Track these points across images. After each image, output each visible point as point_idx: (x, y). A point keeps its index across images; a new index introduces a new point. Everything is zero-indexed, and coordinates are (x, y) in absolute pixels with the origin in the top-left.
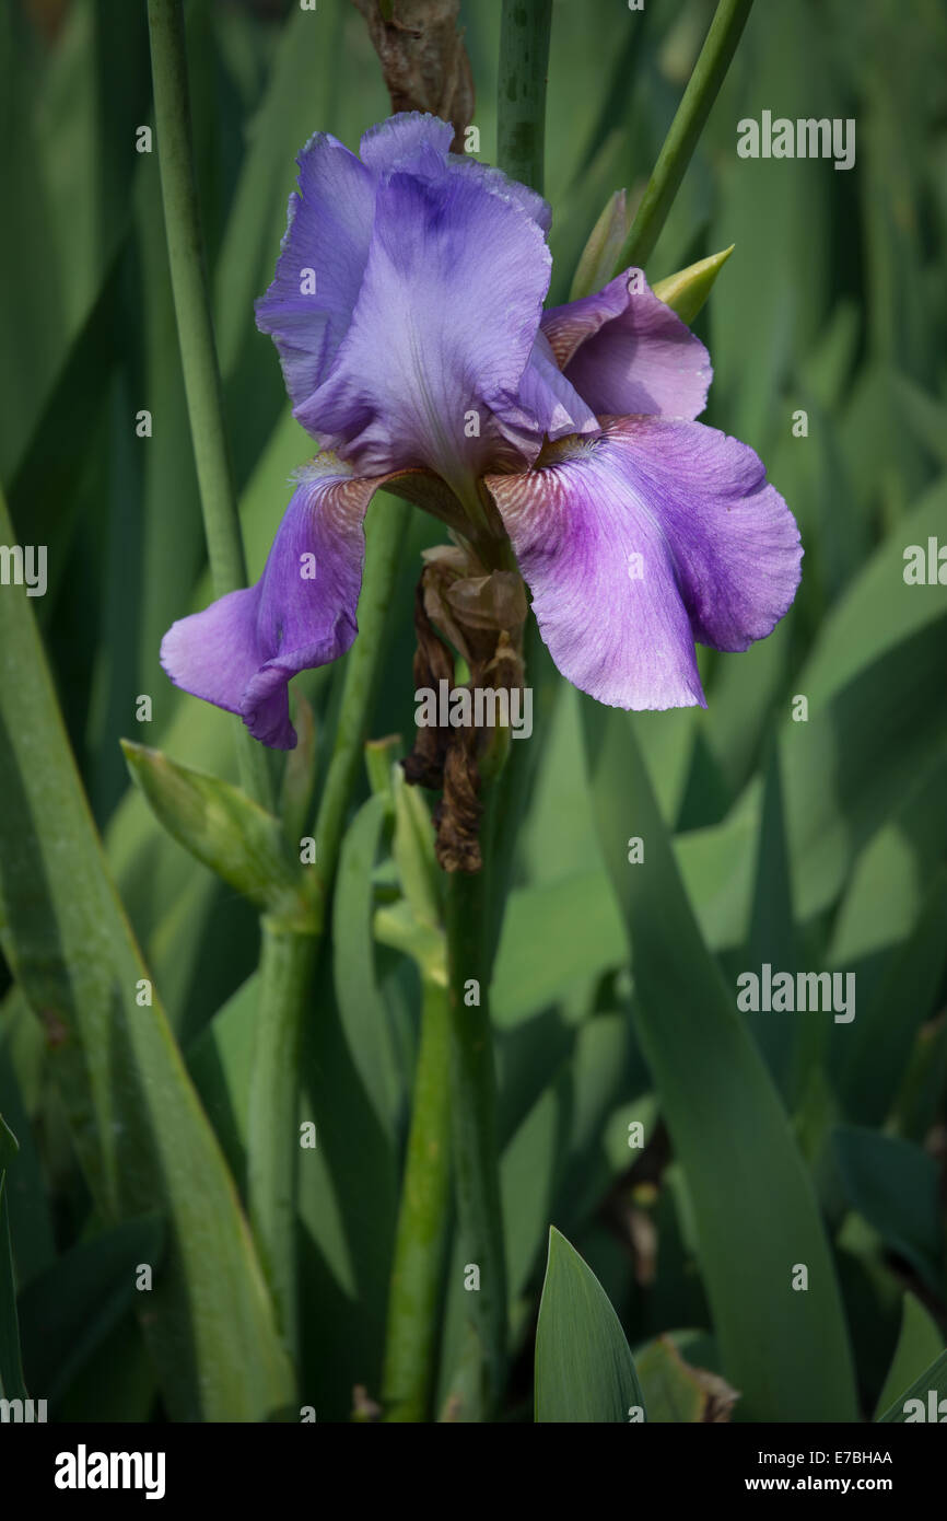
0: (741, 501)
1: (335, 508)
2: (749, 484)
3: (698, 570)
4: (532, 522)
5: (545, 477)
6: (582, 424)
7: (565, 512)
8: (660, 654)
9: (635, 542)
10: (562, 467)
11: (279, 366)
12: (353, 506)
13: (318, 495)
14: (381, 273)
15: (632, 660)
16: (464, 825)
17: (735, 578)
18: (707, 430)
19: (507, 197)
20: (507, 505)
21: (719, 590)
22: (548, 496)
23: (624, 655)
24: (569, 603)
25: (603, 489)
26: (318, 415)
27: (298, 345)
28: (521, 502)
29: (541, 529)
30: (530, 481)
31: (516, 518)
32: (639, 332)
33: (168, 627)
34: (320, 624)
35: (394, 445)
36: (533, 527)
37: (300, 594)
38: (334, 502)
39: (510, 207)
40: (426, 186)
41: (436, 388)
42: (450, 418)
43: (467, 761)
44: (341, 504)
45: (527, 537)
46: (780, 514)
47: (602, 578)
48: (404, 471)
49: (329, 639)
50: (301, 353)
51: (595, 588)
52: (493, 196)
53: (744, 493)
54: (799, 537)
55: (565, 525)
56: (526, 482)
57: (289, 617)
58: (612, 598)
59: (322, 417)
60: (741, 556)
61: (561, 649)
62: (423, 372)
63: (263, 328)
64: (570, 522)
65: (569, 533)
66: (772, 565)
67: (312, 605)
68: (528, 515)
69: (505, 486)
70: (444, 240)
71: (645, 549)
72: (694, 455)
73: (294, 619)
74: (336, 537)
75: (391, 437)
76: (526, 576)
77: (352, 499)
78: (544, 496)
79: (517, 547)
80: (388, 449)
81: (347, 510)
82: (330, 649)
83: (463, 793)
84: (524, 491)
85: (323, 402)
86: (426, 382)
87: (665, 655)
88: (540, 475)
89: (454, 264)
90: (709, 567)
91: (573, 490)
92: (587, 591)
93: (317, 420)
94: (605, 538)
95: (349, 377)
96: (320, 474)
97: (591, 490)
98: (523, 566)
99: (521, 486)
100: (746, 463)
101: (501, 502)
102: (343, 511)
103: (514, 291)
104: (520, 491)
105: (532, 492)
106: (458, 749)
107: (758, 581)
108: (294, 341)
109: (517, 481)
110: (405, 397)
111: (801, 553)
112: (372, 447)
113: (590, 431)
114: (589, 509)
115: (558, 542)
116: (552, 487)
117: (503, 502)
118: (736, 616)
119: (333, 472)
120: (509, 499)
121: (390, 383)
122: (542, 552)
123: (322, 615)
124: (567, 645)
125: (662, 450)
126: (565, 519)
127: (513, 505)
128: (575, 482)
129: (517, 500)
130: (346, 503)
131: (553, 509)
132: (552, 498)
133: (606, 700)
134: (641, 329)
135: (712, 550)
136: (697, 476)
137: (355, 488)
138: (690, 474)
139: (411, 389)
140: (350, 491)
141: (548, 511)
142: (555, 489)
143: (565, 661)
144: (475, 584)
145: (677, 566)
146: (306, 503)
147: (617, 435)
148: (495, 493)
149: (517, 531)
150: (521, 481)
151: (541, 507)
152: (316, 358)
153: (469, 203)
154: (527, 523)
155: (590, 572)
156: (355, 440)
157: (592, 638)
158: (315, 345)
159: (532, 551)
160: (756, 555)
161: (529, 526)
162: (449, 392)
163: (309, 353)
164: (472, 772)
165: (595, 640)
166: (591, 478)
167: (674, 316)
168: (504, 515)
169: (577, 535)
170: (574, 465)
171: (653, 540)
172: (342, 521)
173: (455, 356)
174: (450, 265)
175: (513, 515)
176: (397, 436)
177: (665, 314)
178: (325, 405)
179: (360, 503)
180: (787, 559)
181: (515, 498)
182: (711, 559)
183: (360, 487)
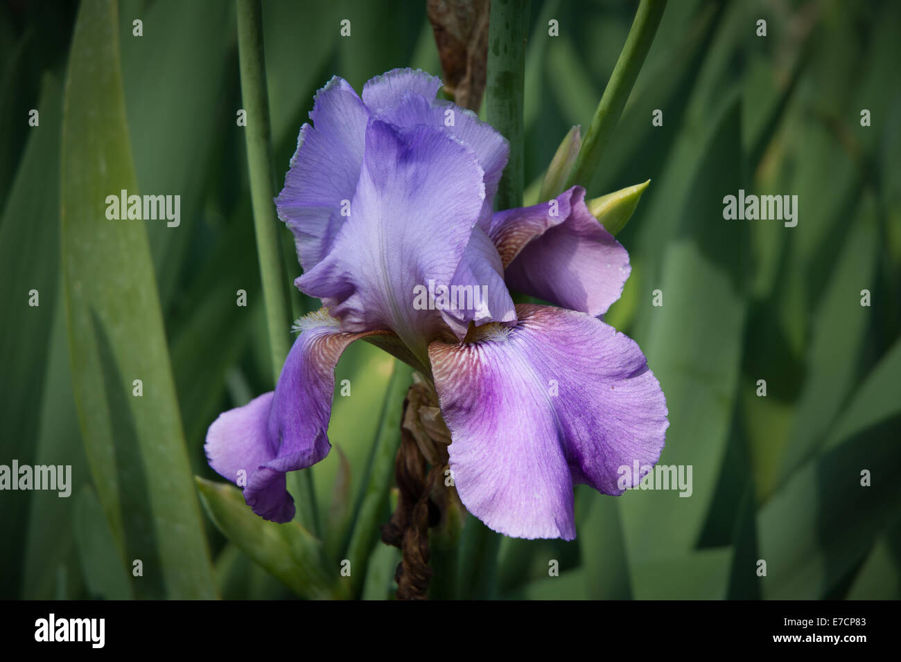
0: (625, 382)
1: (318, 355)
2: (631, 369)
3: (580, 433)
4: (454, 385)
5: (470, 351)
6: (504, 315)
7: (479, 380)
8: (537, 496)
9: (528, 410)
10: (484, 346)
11: (294, 243)
12: (331, 356)
13: (311, 341)
14: (366, 187)
15: (514, 498)
16: (414, 584)
17: (613, 441)
18: (603, 325)
19: (462, 142)
20: (438, 371)
21: (597, 448)
22: (468, 368)
23: (509, 494)
24: (475, 449)
25: (509, 366)
26: (312, 286)
27: (307, 231)
28: (448, 370)
29: (461, 392)
30: (458, 354)
31: (443, 381)
32: (579, 234)
33: (215, 417)
34: (307, 435)
35: (367, 313)
36: (454, 390)
37: (294, 413)
38: (318, 350)
39: (464, 150)
40: (397, 132)
41: (396, 278)
42: (404, 300)
43: (419, 538)
44: (322, 353)
45: (450, 397)
46: (654, 393)
47: (501, 433)
48: (373, 332)
49: (310, 450)
50: (308, 236)
51: (495, 440)
52: (451, 141)
53: (627, 375)
54: (666, 413)
55: (479, 391)
56: (454, 355)
57: (287, 428)
58: (506, 450)
59: (316, 287)
60: (618, 423)
61: (465, 483)
62: (387, 266)
63: (282, 216)
64: (483, 388)
65: (482, 396)
66: (644, 433)
67: (302, 421)
68: (452, 380)
69: (439, 355)
70: (411, 169)
71: (534, 415)
72: (589, 344)
73: (290, 430)
74: (317, 376)
75: (365, 306)
76: (449, 424)
77: (330, 350)
78: (465, 367)
79: (442, 402)
80: (363, 315)
81: (326, 358)
82: (309, 457)
83: (415, 562)
84: (452, 361)
85: (317, 277)
86: (388, 273)
87: (541, 497)
88: (467, 349)
89: (417, 188)
90: (590, 431)
91: (488, 364)
92: (489, 441)
93: (312, 289)
94: (507, 404)
95: (336, 261)
96: (317, 325)
97: (501, 366)
98: (447, 416)
99: (451, 356)
100: (629, 354)
101: (435, 368)
102: (322, 358)
103: (456, 215)
104: (449, 361)
105: (457, 363)
106: (413, 529)
107: (631, 444)
108: (303, 227)
109: (449, 351)
110: (374, 281)
111: (666, 424)
112: (352, 312)
113: (507, 321)
114: (497, 380)
115: (473, 402)
116: (473, 360)
117: (437, 368)
118: (611, 468)
119: (326, 324)
120: (440, 366)
121: (365, 269)
122: (461, 409)
123: (309, 430)
124: (469, 480)
125: (565, 339)
126: (479, 386)
127: (442, 371)
128: (490, 359)
129: (446, 368)
130: (325, 352)
131: (471, 377)
132: (471, 369)
133: (492, 527)
134: (579, 232)
135: (593, 418)
136: (590, 360)
137: (334, 342)
138: (584, 359)
139: (378, 276)
140: (330, 343)
141: (467, 378)
142: (475, 362)
143: (466, 493)
144: (433, 412)
145: (562, 429)
146: (303, 347)
147: (532, 324)
148: (432, 359)
149: (443, 391)
150: (451, 353)
151: (462, 375)
152: (319, 240)
153: (433, 144)
154: (451, 386)
155: (493, 427)
156: (341, 305)
157: (487, 478)
158: (320, 231)
159: (452, 406)
160: (630, 423)
161: (453, 388)
162: (405, 281)
163: (315, 237)
164: (422, 547)
165: (489, 479)
166: (502, 356)
167: (602, 227)
168: (436, 377)
169: (487, 399)
170: (492, 345)
171: (543, 408)
172: (321, 365)
173: (411, 256)
174: (414, 188)
175: (441, 379)
176: (369, 307)
177: (593, 225)
178: (319, 279)
179: (335, 354)
180: (656, 428)
181: (445, 366)
182: (592, 425)
183: (337, 342)
